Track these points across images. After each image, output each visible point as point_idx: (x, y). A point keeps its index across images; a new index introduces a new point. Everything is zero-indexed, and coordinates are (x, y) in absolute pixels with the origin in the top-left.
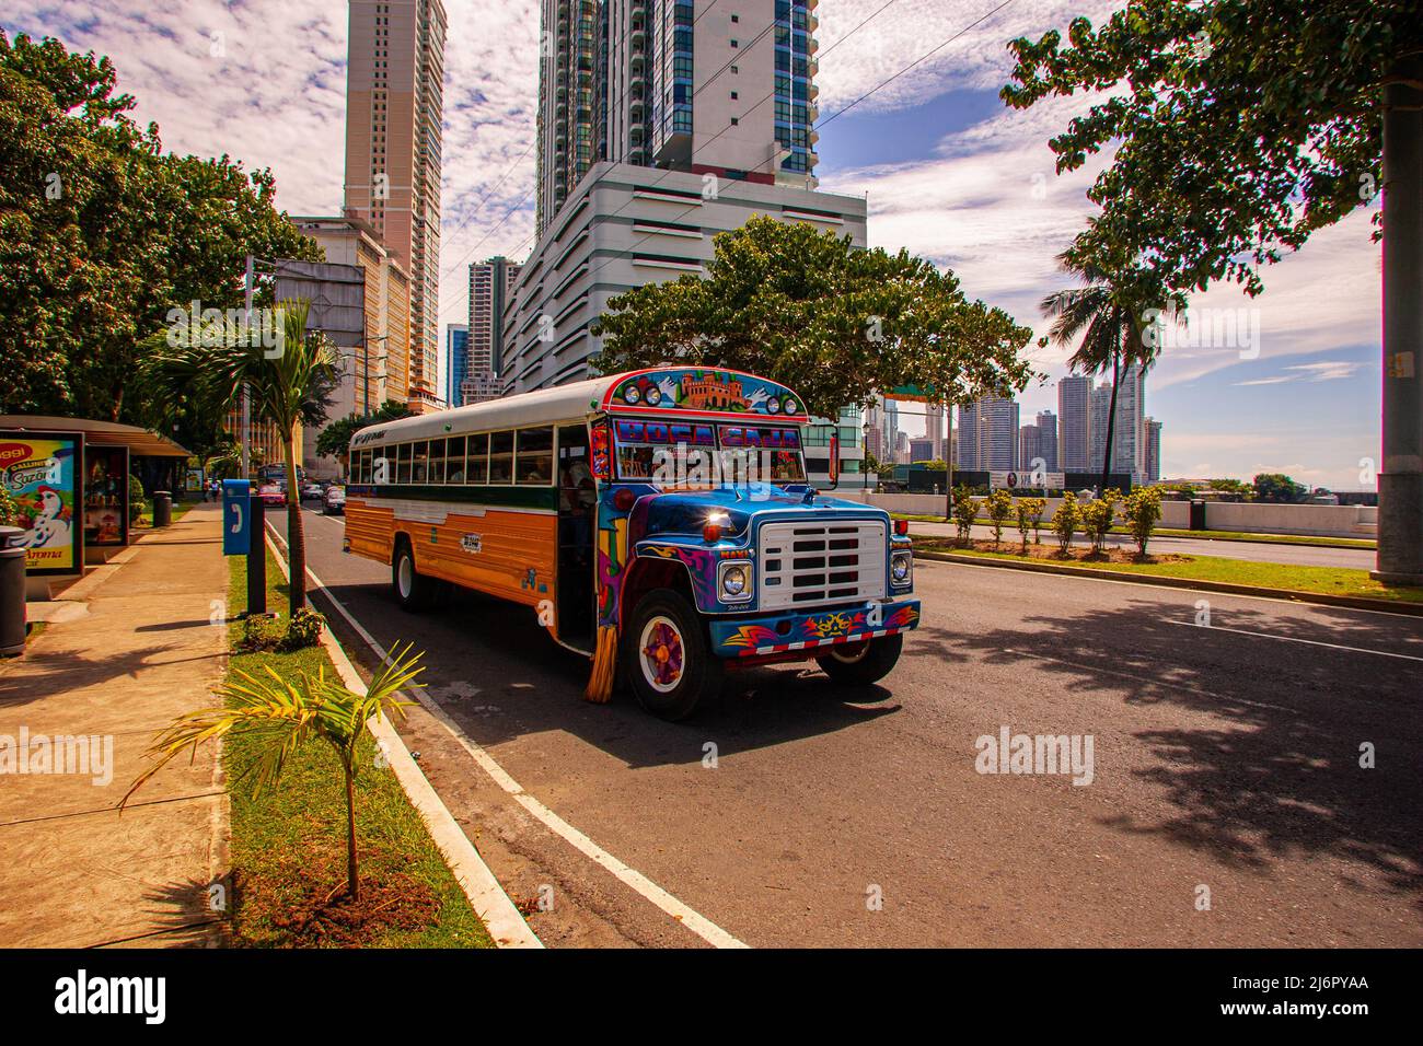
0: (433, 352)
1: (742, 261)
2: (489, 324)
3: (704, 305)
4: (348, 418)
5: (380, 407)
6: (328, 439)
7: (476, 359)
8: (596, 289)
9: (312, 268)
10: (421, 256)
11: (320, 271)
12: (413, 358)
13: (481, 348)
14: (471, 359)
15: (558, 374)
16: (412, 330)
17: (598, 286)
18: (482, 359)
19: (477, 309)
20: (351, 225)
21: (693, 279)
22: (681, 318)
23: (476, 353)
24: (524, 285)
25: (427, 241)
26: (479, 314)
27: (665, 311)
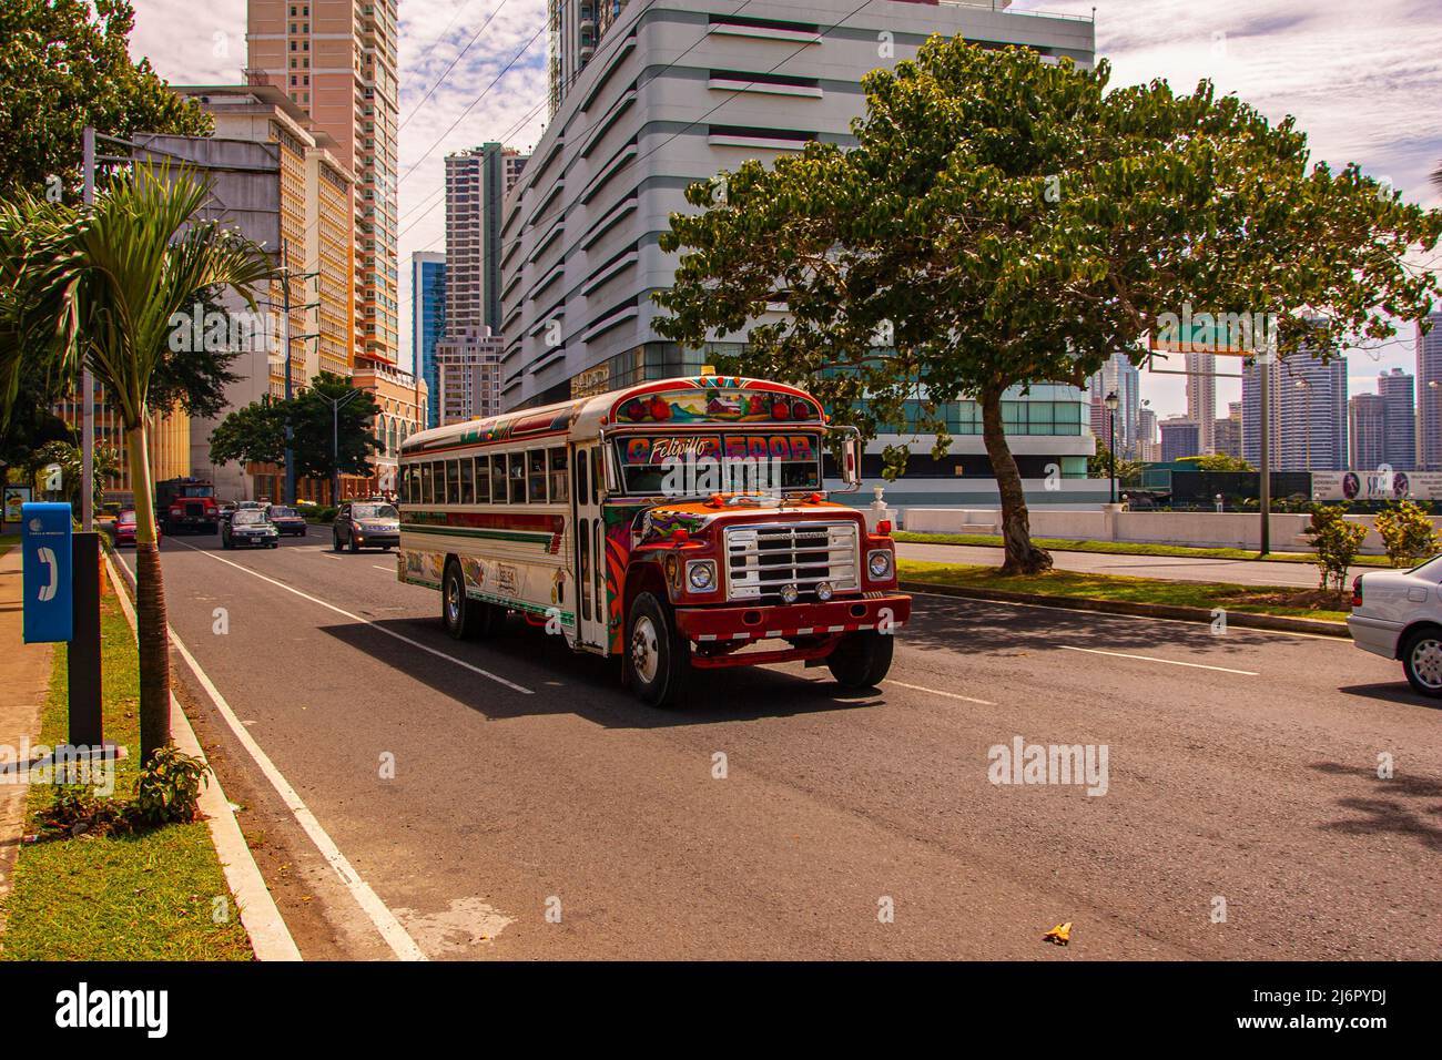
0: (390, 296)
1: (916, 117)
2: (477, 251)
3: (853, 191)
4: (260, 403)
5: (309, 383)
6: (227, 437)
7: (458, 306)
8: (651, 187)
9: (193, 148)
10: (369, 146)
11: (207, 153)
12: (359, 307)
13: (466, 288)
14: (450, 306)
15: (591, 325)
16: (357, 263)
17: (654, 181)
18: (467, 306)
19: (458, 226)
20: (259, 95)
21: (828, 151)
22: (813, 215)
23: (458, 298)
24: (534, 185)
25: (379, 120)
26: (463, 235)
27: (787, 203)
